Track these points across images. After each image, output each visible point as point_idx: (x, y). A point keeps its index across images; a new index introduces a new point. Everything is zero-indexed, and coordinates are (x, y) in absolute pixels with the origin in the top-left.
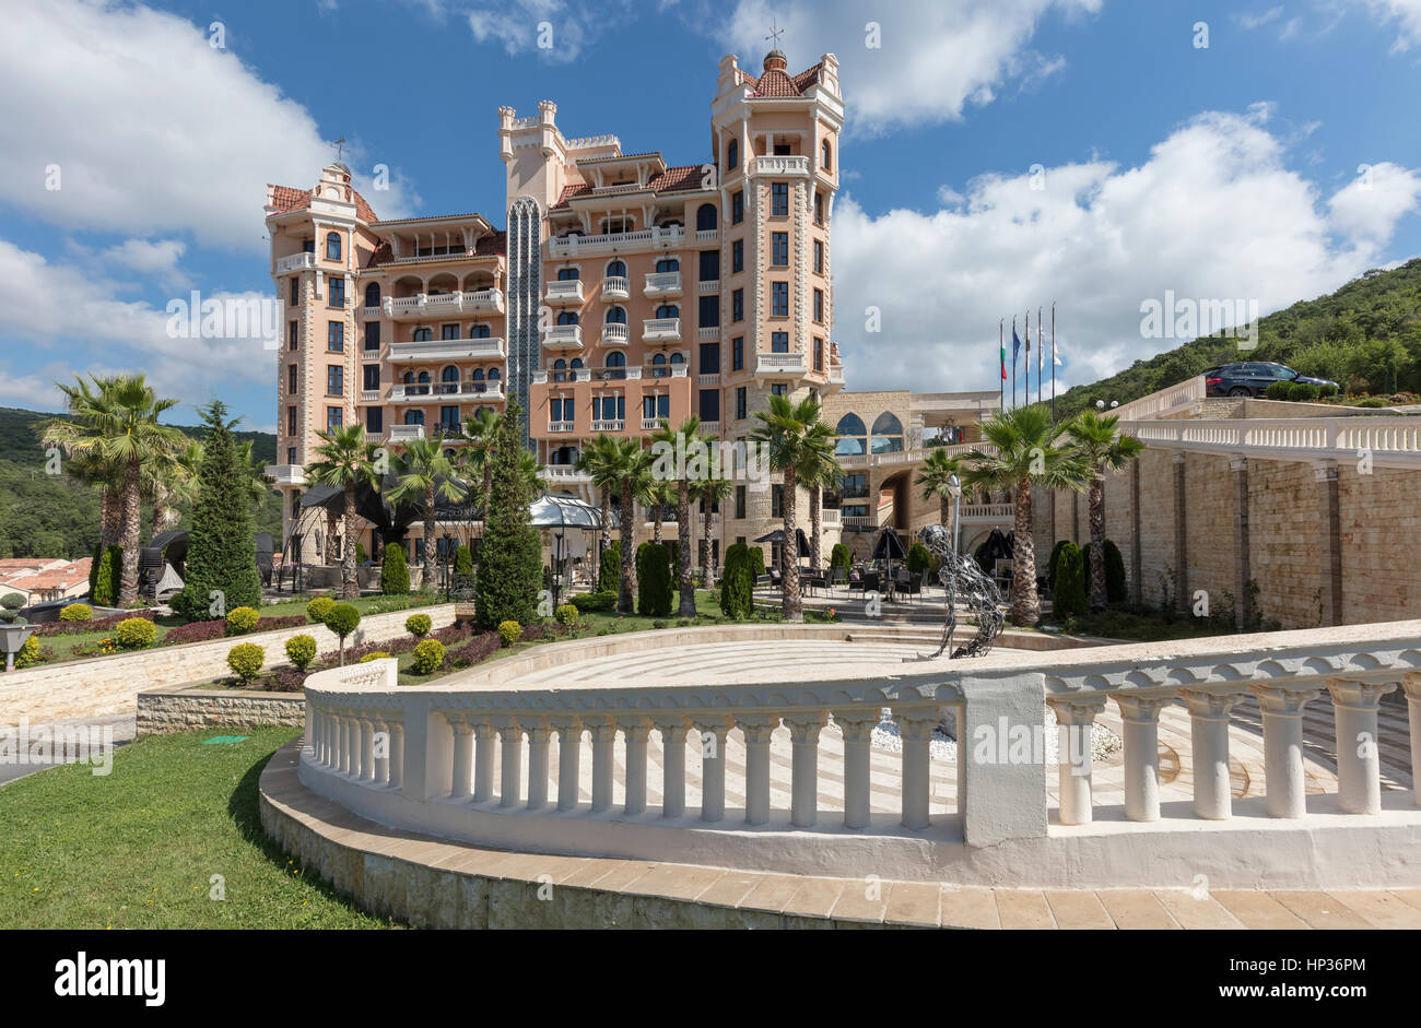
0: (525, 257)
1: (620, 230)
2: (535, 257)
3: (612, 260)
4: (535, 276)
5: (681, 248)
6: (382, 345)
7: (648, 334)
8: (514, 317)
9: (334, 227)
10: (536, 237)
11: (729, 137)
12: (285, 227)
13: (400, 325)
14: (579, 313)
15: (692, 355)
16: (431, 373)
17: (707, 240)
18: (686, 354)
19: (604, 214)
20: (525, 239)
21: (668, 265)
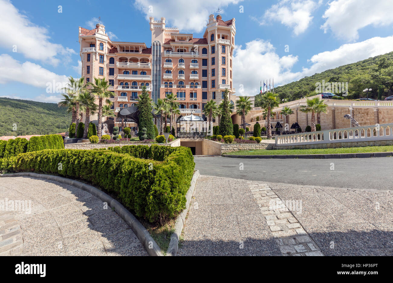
0: (157, 55)
1: (183, 52)
2: (160, 56)
3: (181, 58)
4: (160, 60)
5: (198, 58)
6: (115, 74)
7: (191, 78)
8: (154, 70)
9: (102, 41)
10: (160, 51)
11: (211, 33)
12: (85, 39)
13: (120, 70)
14: (172, 71)
16: (129, 83)
17: (205, 56)
18: (199, 83)
19: (179, 47)
20: (157, 51)
21: (194, 61)
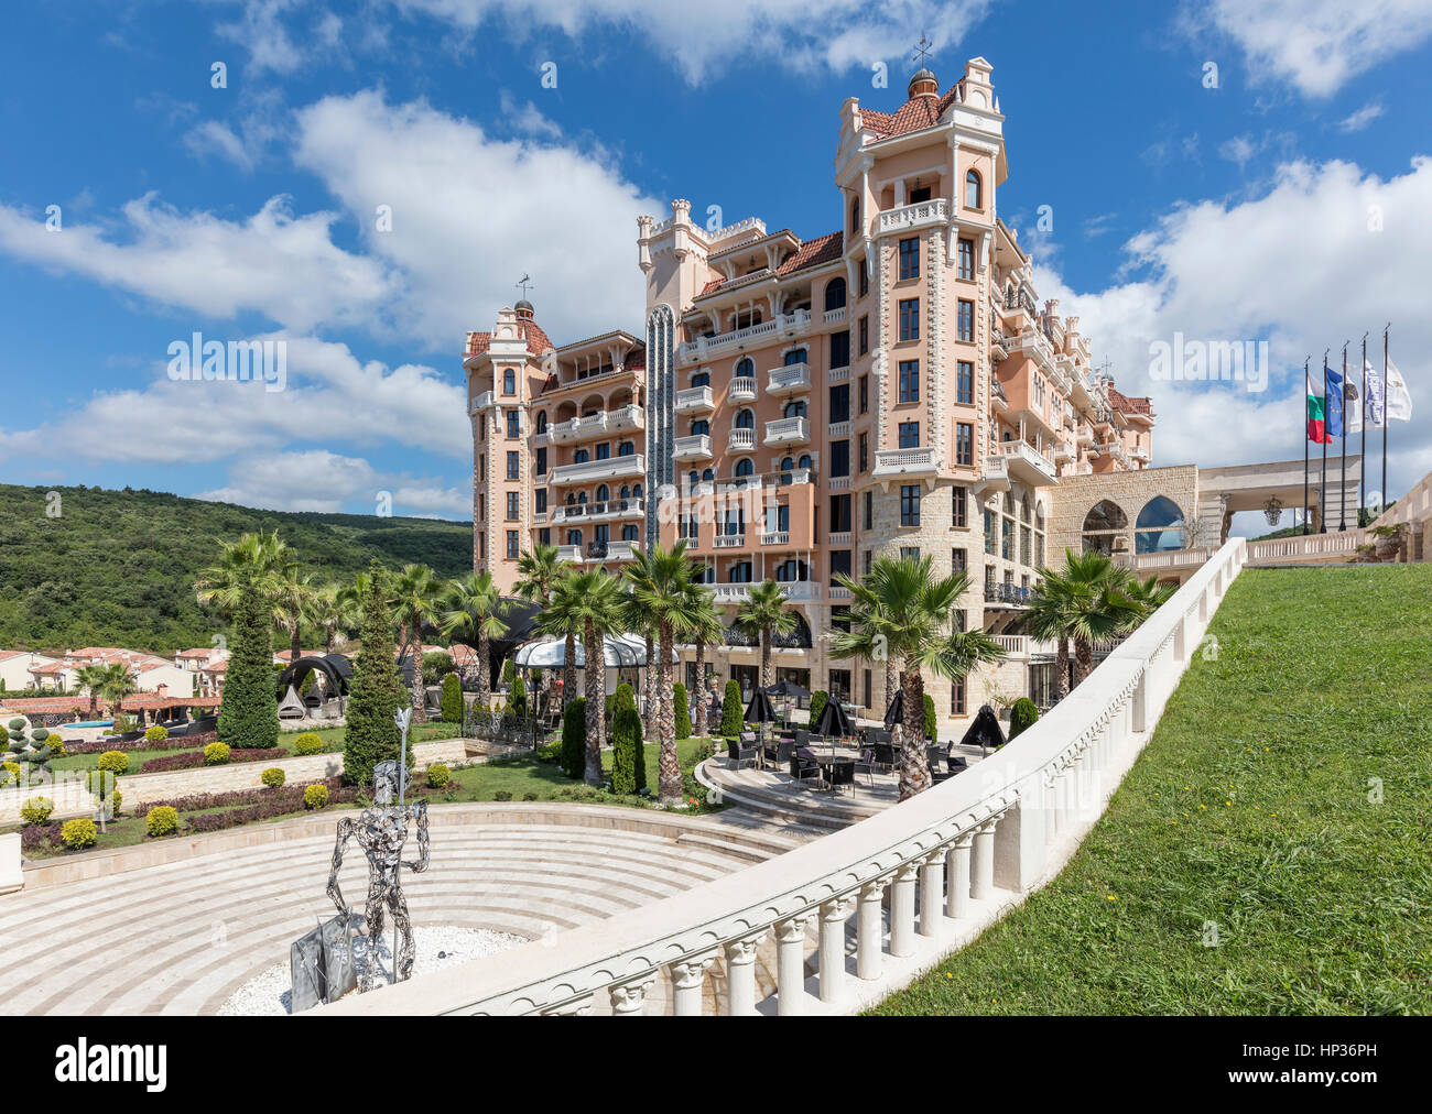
0: (661, 368)
1: (748, 325)
2: (670, 366)
3: (738, 360)
4: (670, 386)
5: (808, 334)
6: (548, 469)
7: (771, 437)
8: (652, 432)
9: (510, 364)
10: (670, 345)
11: (852, 195)
12: (477, 369)
13: (562, 449)
14: (709, 420)
15: (822, 458)
16: (588, 494)
17: (836, 320)
18: (815, 456)
19: (732, 309)
20: (661, 349)
21: (796, 356)
